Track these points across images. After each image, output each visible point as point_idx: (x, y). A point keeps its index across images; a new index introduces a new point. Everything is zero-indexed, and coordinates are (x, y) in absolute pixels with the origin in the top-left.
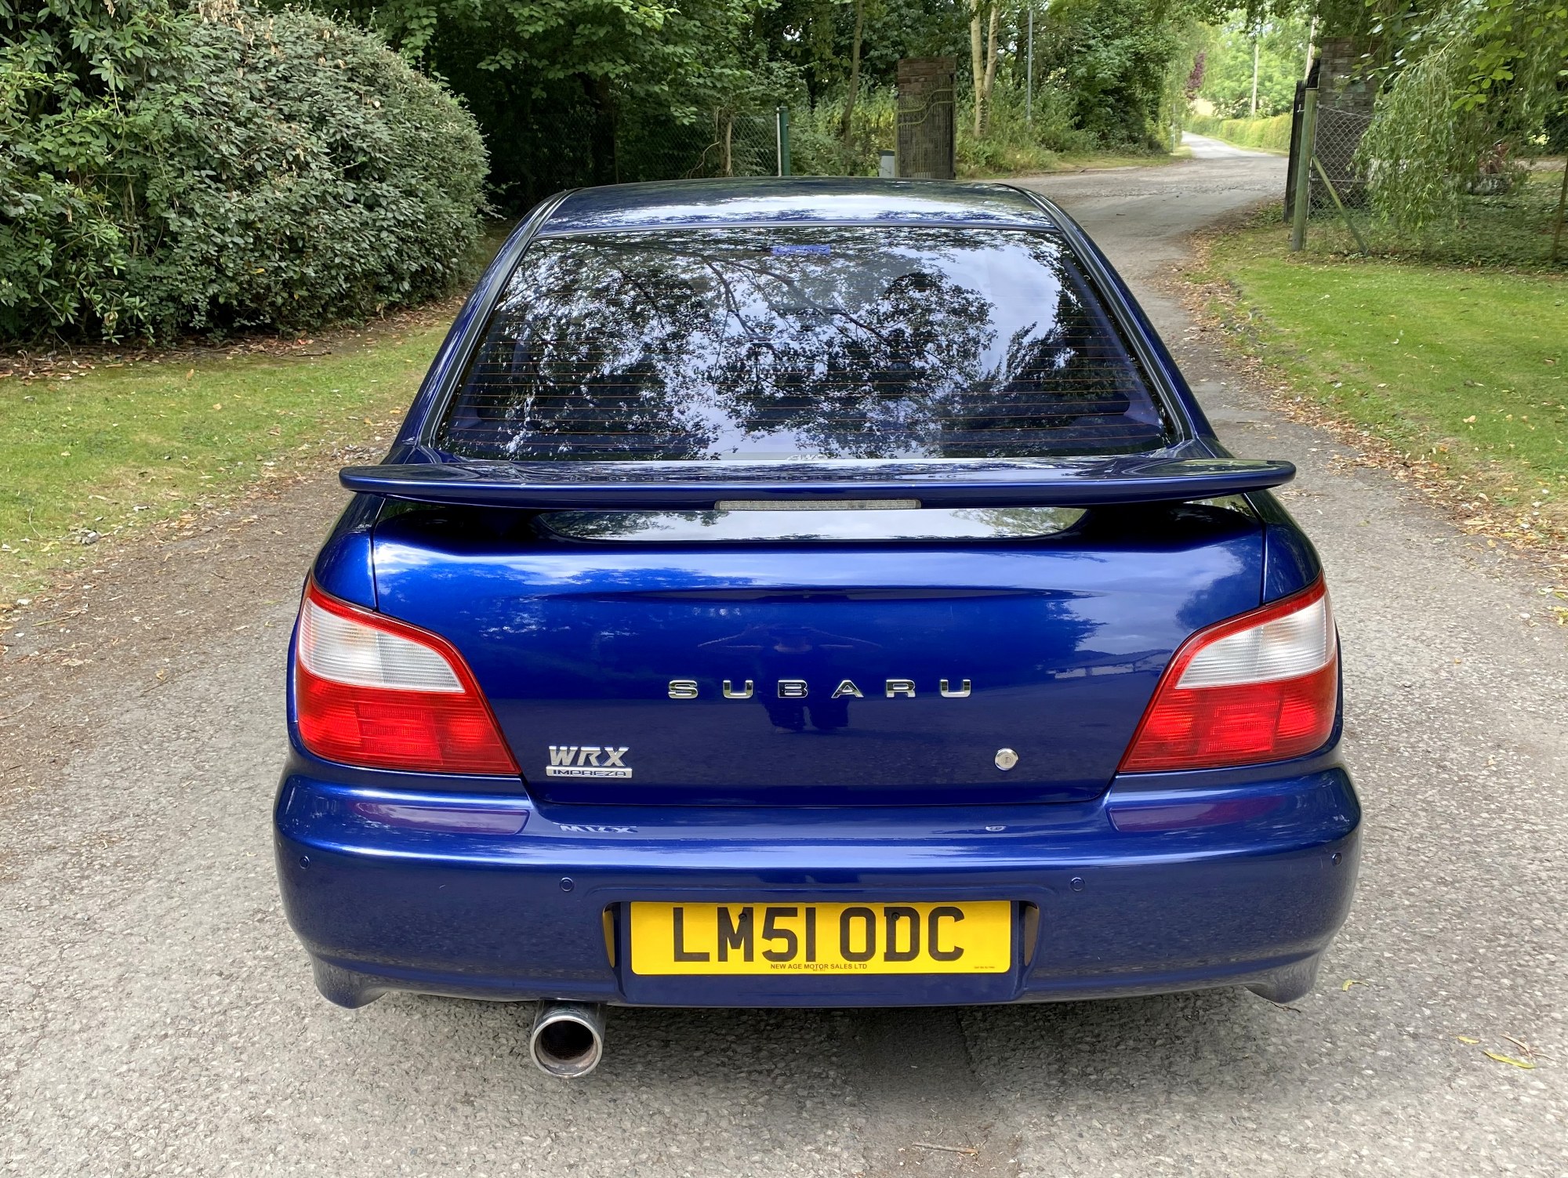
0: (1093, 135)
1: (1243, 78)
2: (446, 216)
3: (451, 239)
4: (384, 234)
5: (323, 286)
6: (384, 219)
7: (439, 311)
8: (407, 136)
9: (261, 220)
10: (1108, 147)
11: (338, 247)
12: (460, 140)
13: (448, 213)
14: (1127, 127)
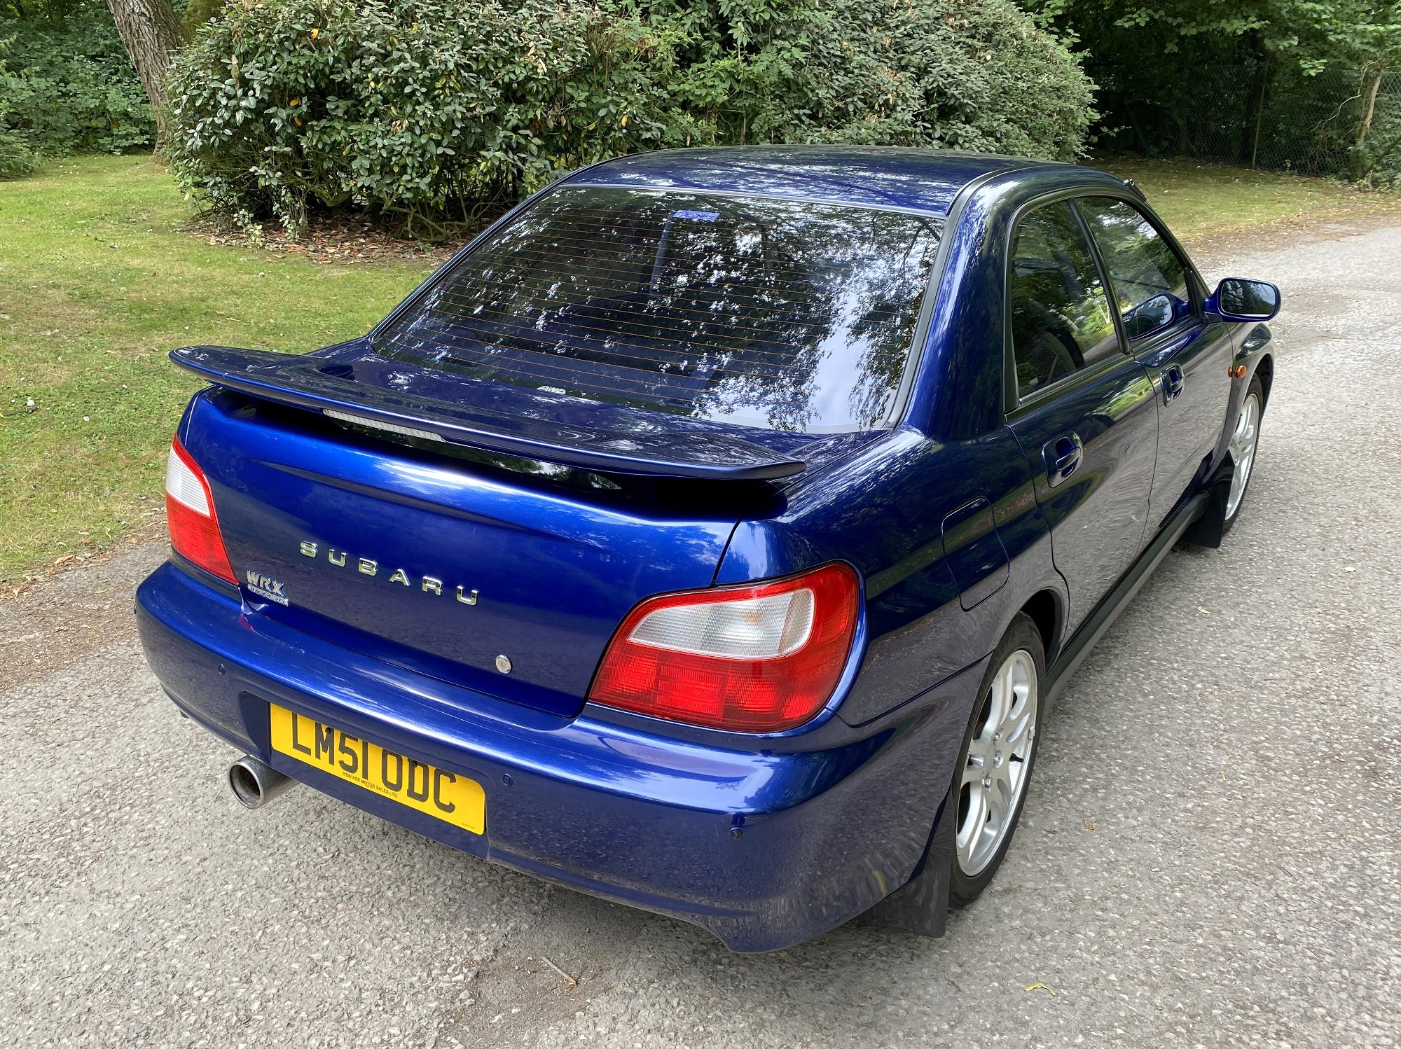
8: (1005, 85)
12: (1057, 90)
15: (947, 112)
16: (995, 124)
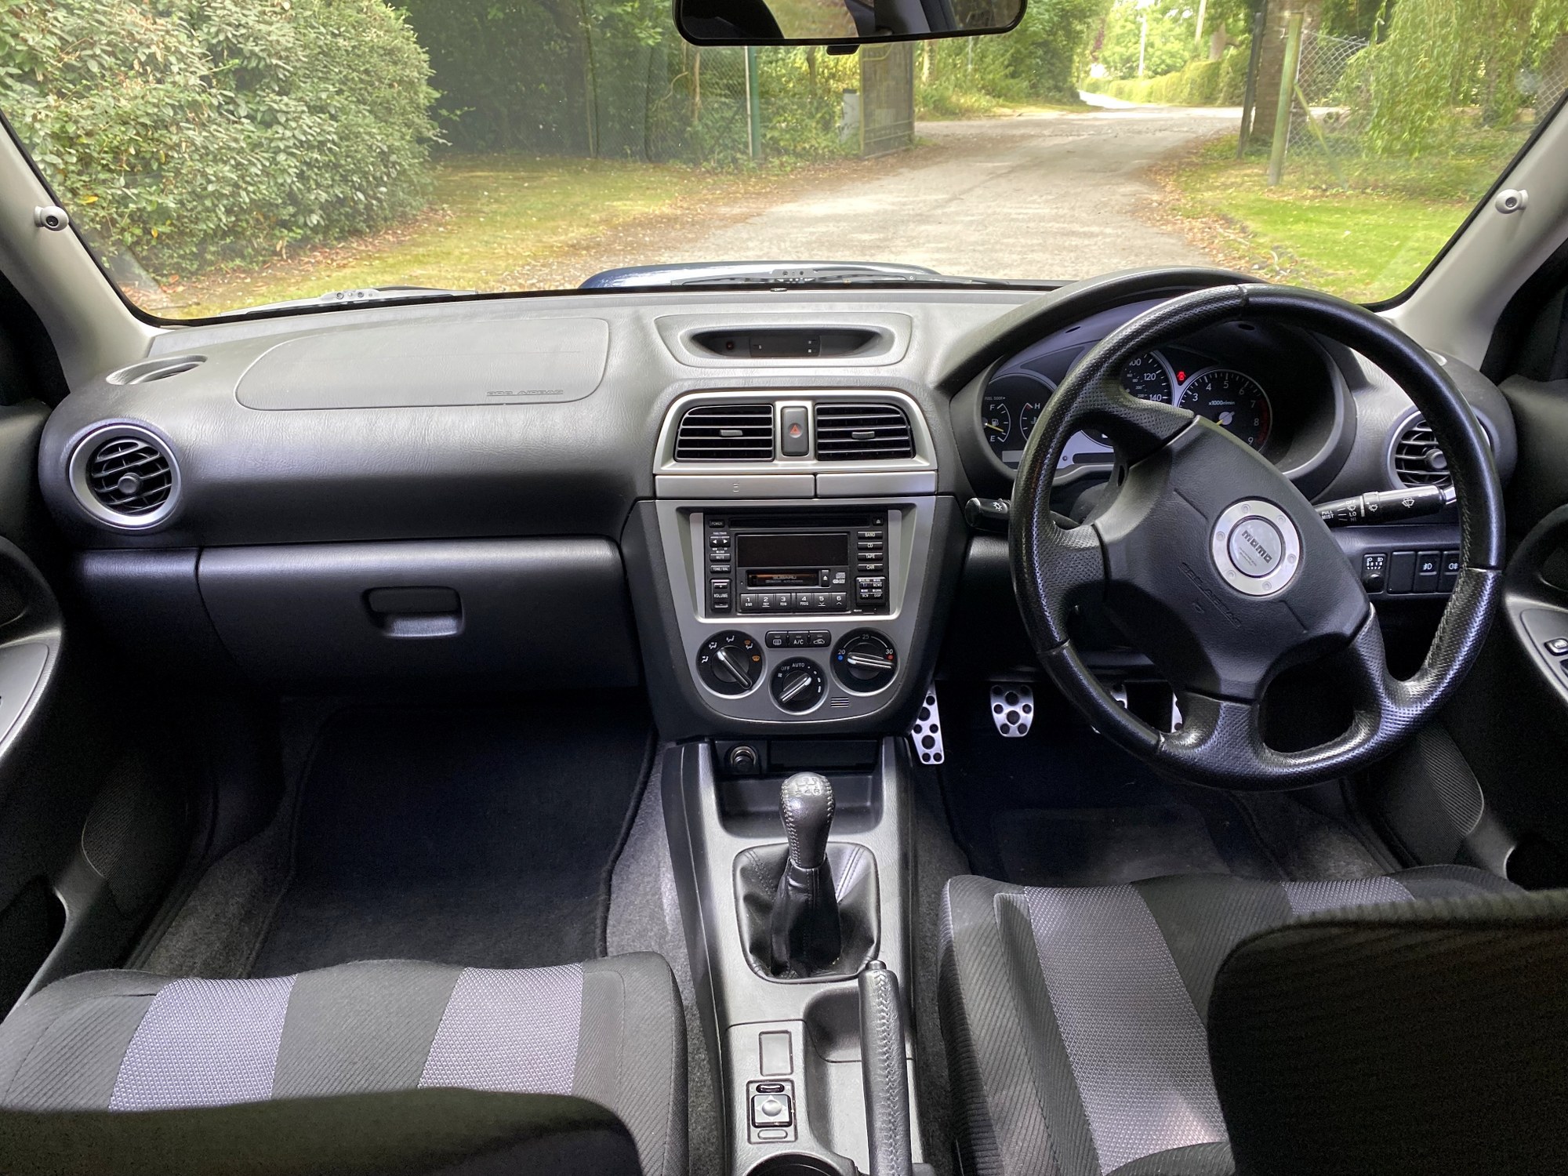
0: (1026, 84)
1: (1130, 44)
2: (367, 137)
3: (373, 164)
4: (282, 157)
5: (197, 221)
6: (281, 139)
7: (363, 248)
8: (321, 43)
9: (89, 134)
10: (1038, 95)
11: (210, 171)
12: (390, 53)
13: (369, 134)
14: (1054, 78)
15: (248, 79)
16: (324, 96)
